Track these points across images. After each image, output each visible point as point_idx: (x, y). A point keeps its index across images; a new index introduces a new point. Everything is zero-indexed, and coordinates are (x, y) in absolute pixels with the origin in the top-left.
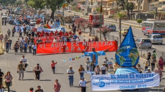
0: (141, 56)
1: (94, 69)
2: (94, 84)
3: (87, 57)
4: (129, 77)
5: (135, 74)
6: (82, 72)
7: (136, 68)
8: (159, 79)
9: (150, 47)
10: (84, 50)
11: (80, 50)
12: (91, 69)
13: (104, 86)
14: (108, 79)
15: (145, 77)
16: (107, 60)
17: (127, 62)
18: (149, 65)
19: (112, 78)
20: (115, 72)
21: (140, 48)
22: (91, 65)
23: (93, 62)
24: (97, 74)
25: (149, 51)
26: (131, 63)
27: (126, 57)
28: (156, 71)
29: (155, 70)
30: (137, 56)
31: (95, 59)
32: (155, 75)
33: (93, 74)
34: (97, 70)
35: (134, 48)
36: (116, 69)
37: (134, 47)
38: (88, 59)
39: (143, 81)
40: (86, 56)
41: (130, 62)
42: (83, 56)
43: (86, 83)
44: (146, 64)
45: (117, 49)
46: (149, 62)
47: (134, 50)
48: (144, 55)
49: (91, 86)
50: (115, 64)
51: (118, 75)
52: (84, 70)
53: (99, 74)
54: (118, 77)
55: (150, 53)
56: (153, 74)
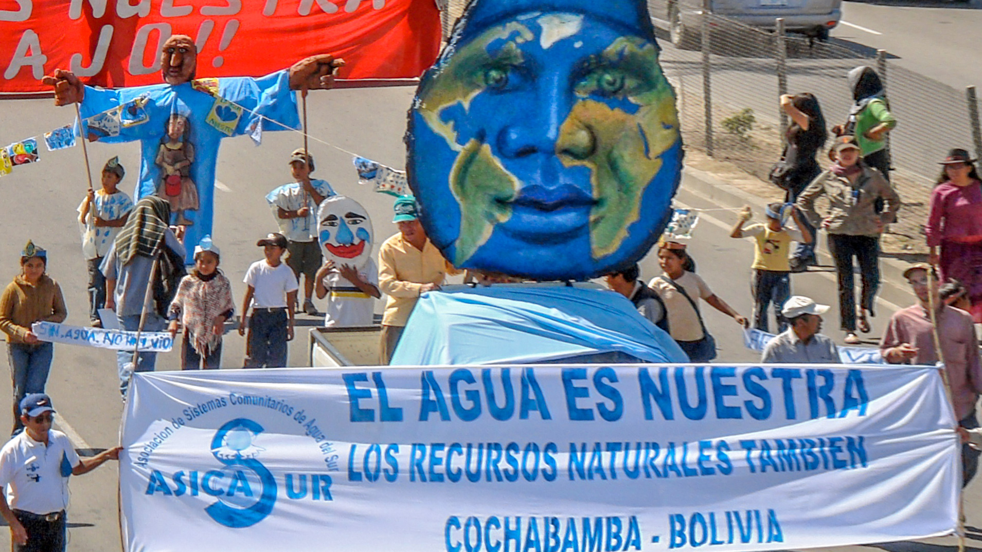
0: (709, 145)
1: (162, 299)
2: (156, 485)
3: (102, 152)
4: (556, 399)
5: (626, 370)
6: (39, 331)
7: (642, 295)
8: (951, 450)
9: (820, 33)
10: (76, 67)
11: (38, 61)
12: (133, 301)
13: (263, 509)
14: (313, 432)
15: (761, 415)
16: (314, 193)
17: (532, 220)
18: (806, 260)
19: (360, 415)
20: (394, 334)
21: (690, 41)
22: (142, 249)
23: (163, 211)
24: (190, 360)
25: (799, 85)
26: (579, 232)
27: (526, 152)
28: (900, 331)
29: (879, 326)
30: (660, 142)
31: (189, 174)
32: (888, 382)
33: (146, 361)
34: (202, 305)
35: (620, 45)
36: (408, 303)
37: (621, 28)
38: (114, 173)
39: (736, 456)
40: (95, 134)
41: (566, 219)
42: (61, 138)
43: (66, 469)
44: (770, 246)
45: (429, 57)
46: (808, 223)
47: (624, 64)
48: (741, 123)
49: (121, 510)
50: (395, 241)
51: (428, 380)
52: (58, 312)
53: (213, 359)
54: (427, 408)
55: (808, 105)
56: (855, 377)
